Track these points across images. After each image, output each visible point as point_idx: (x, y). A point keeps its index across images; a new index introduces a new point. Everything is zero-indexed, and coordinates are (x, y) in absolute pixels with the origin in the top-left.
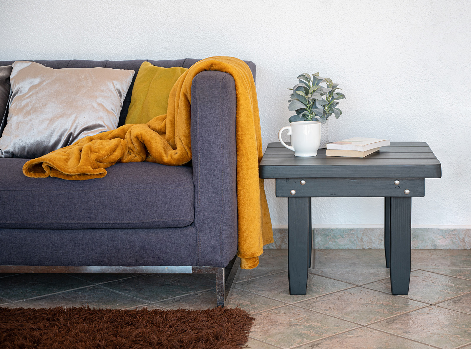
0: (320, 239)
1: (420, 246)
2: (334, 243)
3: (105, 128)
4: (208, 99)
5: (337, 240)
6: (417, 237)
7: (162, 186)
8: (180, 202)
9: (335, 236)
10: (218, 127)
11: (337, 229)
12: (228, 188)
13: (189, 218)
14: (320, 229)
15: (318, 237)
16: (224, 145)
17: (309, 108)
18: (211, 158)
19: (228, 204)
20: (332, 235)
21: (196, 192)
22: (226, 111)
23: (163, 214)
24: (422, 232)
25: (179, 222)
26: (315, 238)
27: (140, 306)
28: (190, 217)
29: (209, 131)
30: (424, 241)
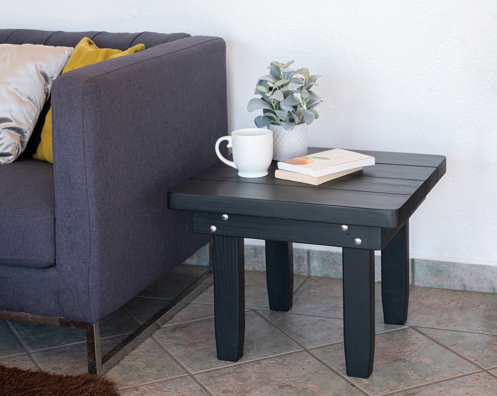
0: (317, 264)
1: (445, 285)
2: (334, 271)
3: (12, 123)
4: (65, 108)
5: (337, 267)
6: (440, 272)
7: (16, 215)
8: (36, 238)
9: (336, 262)
10: (78, 145)
11: (337, 253)
12: (93, 223)
13: (47, 259)
14: (317, 251)
15: (313, 261)
16: (87, 169)
17: (275, 108)
18: (71, 184)
19: (94, 244)
20: (331, 261)
21: (56, 226)
22: (88, 124)
23: (16, 250)
24: (446, 267)
25: (35, 262)
26: (310, 262)
27: (15, 355)
28: (48, 257)
29: (67, 150)
30: (450, 279)
